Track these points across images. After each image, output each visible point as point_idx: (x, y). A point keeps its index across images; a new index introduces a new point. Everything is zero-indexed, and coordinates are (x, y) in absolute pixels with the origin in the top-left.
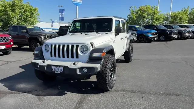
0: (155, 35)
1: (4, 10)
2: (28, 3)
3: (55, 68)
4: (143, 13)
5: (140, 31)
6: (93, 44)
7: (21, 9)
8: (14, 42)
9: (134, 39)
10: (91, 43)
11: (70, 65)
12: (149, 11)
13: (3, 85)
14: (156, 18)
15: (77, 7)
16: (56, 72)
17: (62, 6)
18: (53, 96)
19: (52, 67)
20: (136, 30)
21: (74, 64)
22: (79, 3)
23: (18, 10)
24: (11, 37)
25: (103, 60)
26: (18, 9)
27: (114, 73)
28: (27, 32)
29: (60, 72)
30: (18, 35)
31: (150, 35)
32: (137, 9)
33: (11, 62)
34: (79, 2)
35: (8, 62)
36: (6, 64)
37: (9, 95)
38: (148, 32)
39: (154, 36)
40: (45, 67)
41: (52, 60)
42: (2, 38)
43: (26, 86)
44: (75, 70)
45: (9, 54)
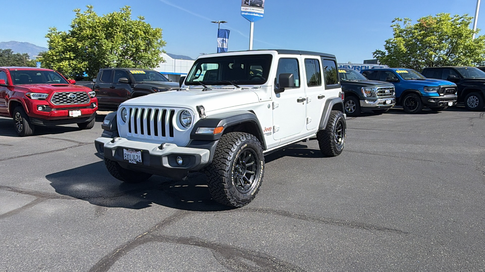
0: (447, 93)
1: (91, 35)
2: (140, 18)
3: (129, 153)
4: (425, 36)
5: (407, 82)
6: (202, 110)
7: (126, 33)
8: (100, 103)
9: (385, 103)
10: (197, 107)
11: (153, 150)
12: (445, 30)
13: (51, 184)
14: (466, 48)
15: (252, 24)
16: (130, 161)
17: (223, 22)
18: (124, 209)
19: (125, 151)
20: (396, 80)
21: (161, 148)
22: (257, 15)
23: (119, 35)
24: (94, 94)
25: (216, 142)
26: (120, 32)
27: (256, 172)
28: (130, 82)
29: (137, 162)
30: (113, 88)
31: (433, 93)
32: (412, 24)
33: (87, 144)
34: (256, 13)
35: (81, 144)
36: (76, 146)
37: (52, 200)
38: (429, 85)
39: (445, 96)
40: (114, 152)
41: (129, 138)
42: (75, 95)
43: (88, 188)
44: (159, 158)
45: (90, 128)
